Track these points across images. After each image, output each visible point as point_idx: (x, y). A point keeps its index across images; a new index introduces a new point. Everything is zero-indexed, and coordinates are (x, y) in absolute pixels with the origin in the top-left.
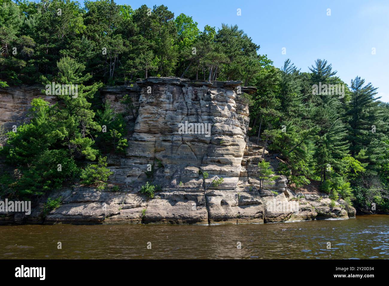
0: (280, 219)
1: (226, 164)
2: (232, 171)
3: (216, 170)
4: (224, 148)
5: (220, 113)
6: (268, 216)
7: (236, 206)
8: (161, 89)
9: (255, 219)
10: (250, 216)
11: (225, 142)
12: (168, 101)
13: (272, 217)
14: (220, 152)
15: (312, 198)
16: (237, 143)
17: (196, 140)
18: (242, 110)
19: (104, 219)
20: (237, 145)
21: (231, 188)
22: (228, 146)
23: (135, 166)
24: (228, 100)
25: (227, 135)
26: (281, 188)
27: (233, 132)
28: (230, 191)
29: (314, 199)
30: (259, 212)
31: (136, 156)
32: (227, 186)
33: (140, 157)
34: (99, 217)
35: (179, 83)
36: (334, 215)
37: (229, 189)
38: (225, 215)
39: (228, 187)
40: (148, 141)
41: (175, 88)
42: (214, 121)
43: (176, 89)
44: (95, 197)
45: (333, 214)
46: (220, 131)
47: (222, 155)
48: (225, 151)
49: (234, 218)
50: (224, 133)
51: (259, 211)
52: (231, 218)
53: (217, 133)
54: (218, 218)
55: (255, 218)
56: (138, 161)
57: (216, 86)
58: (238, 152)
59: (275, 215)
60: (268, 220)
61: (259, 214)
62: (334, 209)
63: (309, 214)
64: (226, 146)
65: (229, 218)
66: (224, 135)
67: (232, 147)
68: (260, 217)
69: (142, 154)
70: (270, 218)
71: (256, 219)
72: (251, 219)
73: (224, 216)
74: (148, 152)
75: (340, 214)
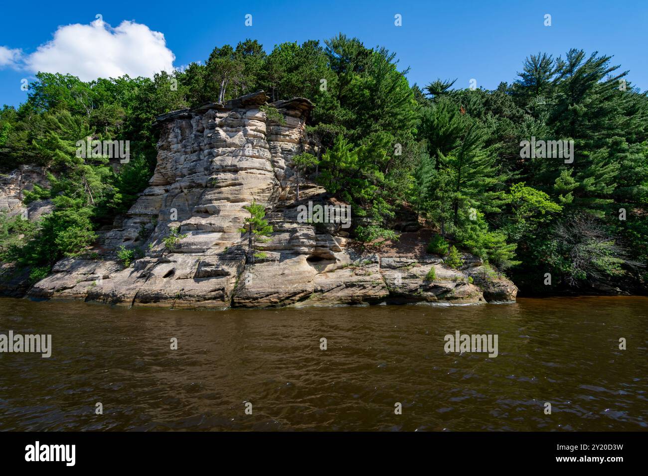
0: (267, 302)
1: (212, 214)
2: (211, 224)
3: (190, 224)
4: (217, 191)
5: (225, 141)
6: (241, 296)
7: (187, 278)
8: (170, 126)
9: (206, 301)
10: (197, 296)
11: (219, 182)
12: (175, 140)
13: (248, 298)
14: (209, 197)
15: (393, 264)
16: (240, 181)
17: (194, 185)
18: (280, 135)
19: (53, 294)
20: (240, 184)
21: (201, 249)
22: (223, 187)
23: (133, 227)
24: (246, 123)
25: (230, 171)
26: (296, 248)
27: (238, 166)
28: (196, 254)
29: (398, 266)
30: (219, 289)
31: (136, 215)
32: (193, 247)
33: (140, 215)
34: (49, 291)
35: (187, 114)
36: (431, 296)
37: (197, 251)
38: (158, 294)
39: (195, 249)
40: (158, 195)
41: (184, 123)
42: (215, 154)
43: (186, 123)
44: (65, 266)
45: (430, 293)
46: (218, 167)
47: (210, 201)
48: (216, 195)
49: (171, 297)
50: (224, 169)
51: (218, 287)
52: (166, 298)
53: (214, 170)
54: (147, 298)
55: (205, 299)
56: (138, 221)
57: (231, 107)
58: (238, 194)
59: (256, 295)
60: (239, 303)
61: (217, 292)
62: (432, 284)
63: (358, 294)
64: (220, 187)
65: (162, 298)
66: (224, 171)
67: (231, 187)
68: (218, 298)
69: (143, 211)
70: (244, 299)
71: (210, 301)
72: (198, 301)
73: (155, 294)
74: (152, 208)
75: (449, 295)
